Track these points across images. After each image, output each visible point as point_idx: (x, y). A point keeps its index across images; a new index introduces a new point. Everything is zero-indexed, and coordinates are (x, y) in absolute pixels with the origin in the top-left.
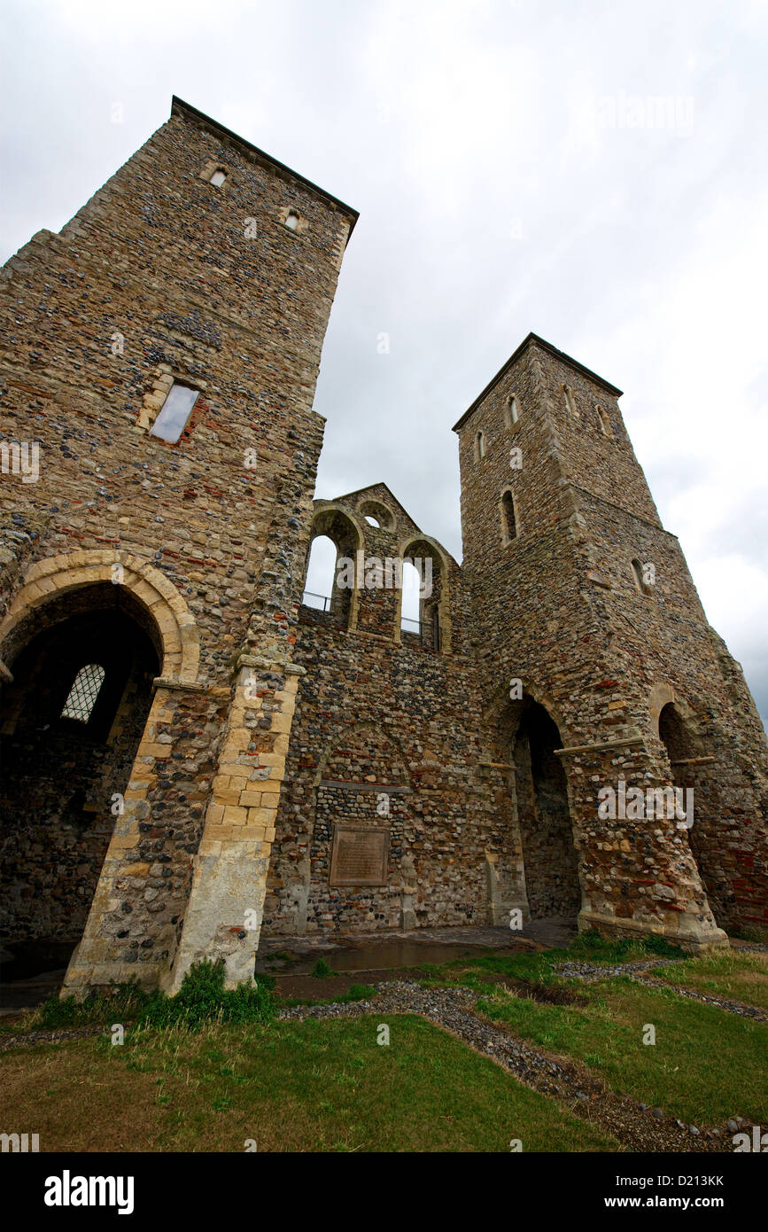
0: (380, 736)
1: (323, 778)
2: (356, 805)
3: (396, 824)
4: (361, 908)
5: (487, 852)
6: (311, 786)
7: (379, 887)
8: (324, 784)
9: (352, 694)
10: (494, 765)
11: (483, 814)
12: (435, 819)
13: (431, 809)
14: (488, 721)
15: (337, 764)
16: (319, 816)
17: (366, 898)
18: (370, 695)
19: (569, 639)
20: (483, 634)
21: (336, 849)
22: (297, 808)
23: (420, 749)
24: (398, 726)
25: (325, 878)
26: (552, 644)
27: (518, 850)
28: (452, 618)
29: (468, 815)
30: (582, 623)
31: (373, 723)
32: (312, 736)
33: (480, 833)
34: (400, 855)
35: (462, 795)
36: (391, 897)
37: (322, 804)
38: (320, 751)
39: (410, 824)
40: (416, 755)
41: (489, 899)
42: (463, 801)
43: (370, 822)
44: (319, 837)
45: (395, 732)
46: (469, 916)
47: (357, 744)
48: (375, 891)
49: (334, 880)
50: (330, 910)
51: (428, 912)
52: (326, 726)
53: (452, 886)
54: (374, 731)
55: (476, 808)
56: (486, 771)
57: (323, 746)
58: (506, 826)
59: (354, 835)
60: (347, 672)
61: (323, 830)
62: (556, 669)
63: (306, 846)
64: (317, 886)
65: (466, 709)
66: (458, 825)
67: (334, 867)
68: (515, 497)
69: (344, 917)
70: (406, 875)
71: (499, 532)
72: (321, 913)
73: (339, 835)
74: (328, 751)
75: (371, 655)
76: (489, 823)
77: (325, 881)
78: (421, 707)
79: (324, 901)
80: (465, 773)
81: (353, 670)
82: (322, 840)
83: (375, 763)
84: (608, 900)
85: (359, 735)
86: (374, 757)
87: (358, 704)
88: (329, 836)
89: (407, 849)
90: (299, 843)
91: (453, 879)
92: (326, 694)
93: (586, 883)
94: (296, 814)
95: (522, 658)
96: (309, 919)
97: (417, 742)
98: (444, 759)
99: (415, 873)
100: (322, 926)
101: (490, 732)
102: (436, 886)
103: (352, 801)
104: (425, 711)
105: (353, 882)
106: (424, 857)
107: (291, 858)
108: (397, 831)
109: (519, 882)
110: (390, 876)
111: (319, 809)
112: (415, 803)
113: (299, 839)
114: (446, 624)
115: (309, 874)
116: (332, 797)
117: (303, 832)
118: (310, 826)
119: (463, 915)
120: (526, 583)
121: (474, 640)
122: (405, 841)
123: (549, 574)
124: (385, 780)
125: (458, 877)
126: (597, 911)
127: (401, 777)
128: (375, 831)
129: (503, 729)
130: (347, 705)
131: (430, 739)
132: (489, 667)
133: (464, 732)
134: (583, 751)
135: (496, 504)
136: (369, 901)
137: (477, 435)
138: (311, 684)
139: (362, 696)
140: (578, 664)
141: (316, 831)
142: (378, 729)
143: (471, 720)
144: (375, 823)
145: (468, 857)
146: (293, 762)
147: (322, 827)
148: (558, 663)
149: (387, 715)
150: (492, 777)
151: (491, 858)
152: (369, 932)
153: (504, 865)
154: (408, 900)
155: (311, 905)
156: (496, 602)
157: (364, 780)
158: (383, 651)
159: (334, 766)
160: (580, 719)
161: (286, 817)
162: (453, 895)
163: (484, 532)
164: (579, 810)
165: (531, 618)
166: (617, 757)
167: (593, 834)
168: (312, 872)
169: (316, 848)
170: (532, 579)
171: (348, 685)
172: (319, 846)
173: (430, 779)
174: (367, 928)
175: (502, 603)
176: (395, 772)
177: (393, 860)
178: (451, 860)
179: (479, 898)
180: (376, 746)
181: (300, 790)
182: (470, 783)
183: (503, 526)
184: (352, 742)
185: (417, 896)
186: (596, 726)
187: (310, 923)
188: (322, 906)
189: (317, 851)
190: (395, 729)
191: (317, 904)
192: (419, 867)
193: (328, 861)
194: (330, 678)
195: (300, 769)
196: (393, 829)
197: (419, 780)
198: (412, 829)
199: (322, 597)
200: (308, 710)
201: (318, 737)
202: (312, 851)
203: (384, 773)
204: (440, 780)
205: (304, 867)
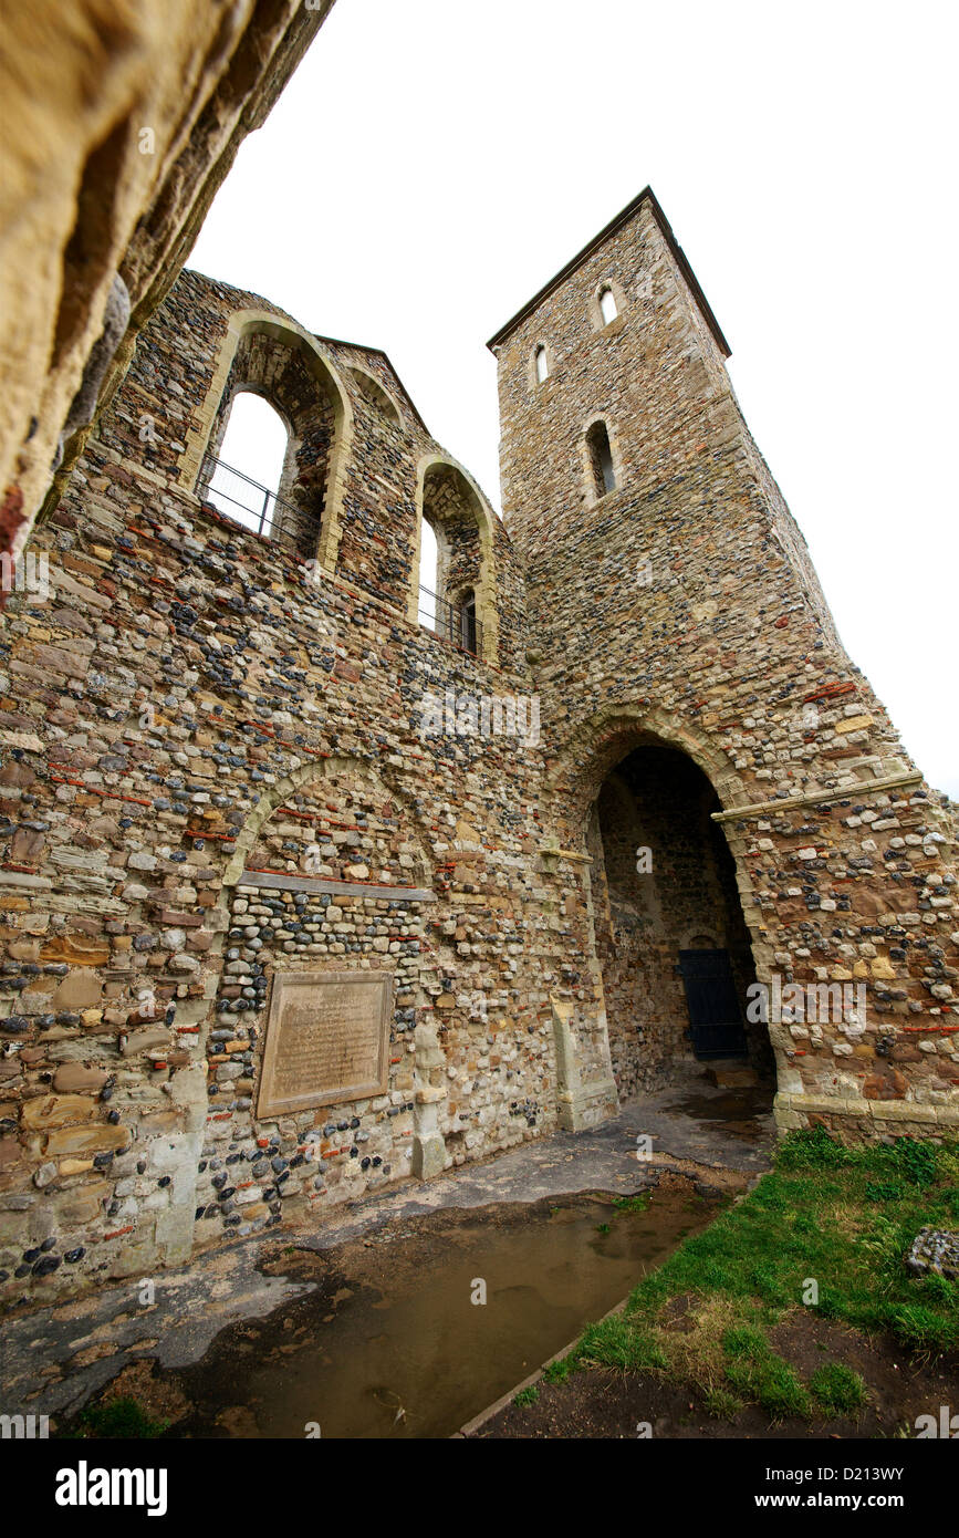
0: (379, 789)
1: (248, 867)
2: (326, 927)
3: (406, 962)
4: (334, 1154)
5: (554, 1001)
6: (216, 884)
7: (371, 1098)
8: (251, 881)
9: (322, 697)
10: (564, 853)
11: (546, 936)
12: (476, 948)
13: (470, 929)
14: (556, 782)
15: (285, 838)
16: (234, 954)
17: (342, 1128)
18: (361, 706)
19: (742, 626)
20: (550, 642)
21: (275, 1027)
22: (175, 937)
23: (451, 820)
24: (414, 773)
25: (246, 1101)
26: (702, 640)
27: (599, 992)
28: (500, 610)
29: (525, 938)
30: (771, 598)
31: (366, 761)
32: (226, 769)
33: (542, 970)
34: (412, 1024)
35: (517, 903)
36: (396, 1114)
37: (244, 927)
38: (245, 804)
39: (431, 960)
40: (445, 829)
41: (561, 1084)
42: (519, 914)
43: (354, 963)
44: (234, 1005)
45: (408, 784)
46: (532, 1122)
47: (331, 799)
48: (362, 1108)
49: (269, 1102)
50: (256, 1176)
51: (466, 1131)
52: (261, 751)
53: (504, 1072)
54: (366, 779)
55: (538, 926)
56: (552, 862)
57: (251, 793)
58: (582, 954)
59: (318, 992)
60: (312, 651)
61: (244, 986)
62: (712, 680)
63: (196, 1030)
64: (223, 1125)
65: (520, 762)
66: (512, 956)
67: (270, 1072)
68: (611, 429)
69: (289, 1187)
70: (424, 1062)
71: (579, 485)
72: (233, 1190)
73: (285, 996)
74: (264, 807)
75: (363, 630)
76: (557, 951)
77: (246, 1109)
78: (453, 746)
79: (241, 1157)
80: (521, 865)
81: (324, 650)
82: (240, 1011)
83: (367, 842)
84: (843, 1069)
85: (335, 783)
86: (365, 828)
87: (337, 719)
88: (258, 999)
89: (426, 1009)
90: (175, 1025)
91: (506, 1058)
92: (263, 684)
93: (789, 1042)
94: (170, 951)
95: (634, 671)
96: (199, 1212)
97: (447, 807)
98: (489, 841)
99: (443, 1057)
100: (236, 1221)
101: (557, 801)
102: (478, 1076)
103: (315, 918)
104: (460, 754)
105: (316, 1099)
106: (459, 1023)
107: (153, 1067)
108: (407, 977)
109: (601, 1046)
110: (393, 1071)
111: (235, 938)
112: (443, 920)
113: (178, 1015)
114: (488, 618)
115: (204, 1096)
116: (269, 910)
117: (189, 997)
118: (210, 981)
119: (522, 1122)
120: (643, 551)
121: (534, 652)
122: (422, 996)
123: (695, 529)
124: (386, 876)
125: (514, 1053)
126: (818, 1093)
127: (418, 873)
128: (365, 980)
129: (577, 795)
130: (313, 717)
131: (467, 804)
132: (562, 694)
133: (518, 797)
134: (778, 808)
135: (574, 444)
136: (350, 1133)
137: (534, 349)
138: (228, 655)
139: (346, 705)
140: (765, 664)
141: (227, 991)
142: (373, 776)
143: (527, 780)
144: (366, 963)
145: (526, 1013)
146: (170, 825)
147: (243, 980)
148: (717, 669)
149: (393, 751)
150: (560, 872)
151: (564, 1011)
152: (351, 1206)
153: (581, 1020)
154: (430, 1116)
155: (208, 1176)
156: (578, 589)
157: (343, 876)
158: (387, 631)
159: (278, 842)
160: (768, 757)
161: (142, 960)
162: (507, 1088)
163: (546, 491)
164: (767, 913)
165: (655, 605)
166: (857, 812)
167: (805, 952)
168: (212, 1092)
169: (224, 1033)
170: (658, 542)
171: (315, 676)
172: (231, 1027)
173: (466, 874)
174: (344, 1198)
175: (590, 589)
176: (405, 860)
177: (398, 1037)
178: (503, 1023)
179: (545, 1086)
180: (370, 809)
181: (187, 894)
182: (528, 883)
183: (588, 476)
184: (320, 794)
185: (445, 1104)
186: (806, 763)
187: (202, 1222)
188: (237, 1172)
189: (227, 1040)
190: (409, 779)
191: (224, 1169)
192: (450, 1044)
193: (254, 1060)
194: (276, 654)
195: (188, 842)
196: (401, 972)
197: (450, 876)
198: (435, 970)
199: (260, 487)
200: (217, 710)
201: (241, 772)
202: (213, 1039)
203: (384, 861)
204: (484, 877)
205: (191, 1087)
